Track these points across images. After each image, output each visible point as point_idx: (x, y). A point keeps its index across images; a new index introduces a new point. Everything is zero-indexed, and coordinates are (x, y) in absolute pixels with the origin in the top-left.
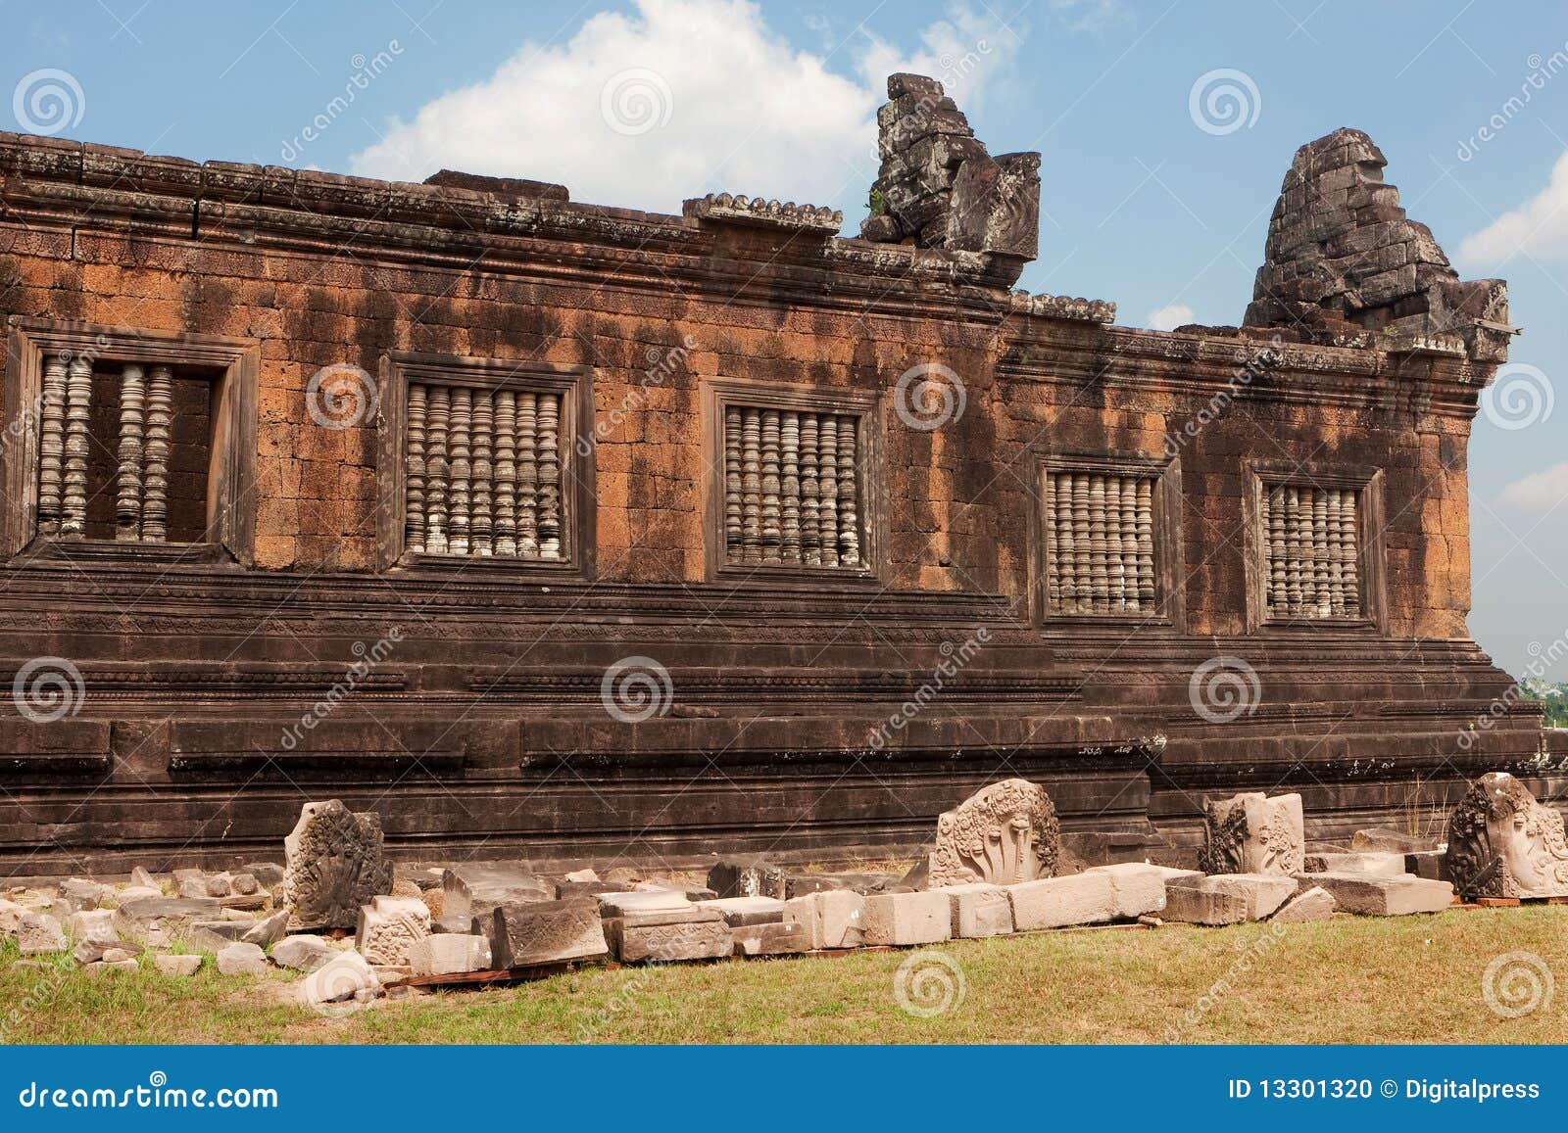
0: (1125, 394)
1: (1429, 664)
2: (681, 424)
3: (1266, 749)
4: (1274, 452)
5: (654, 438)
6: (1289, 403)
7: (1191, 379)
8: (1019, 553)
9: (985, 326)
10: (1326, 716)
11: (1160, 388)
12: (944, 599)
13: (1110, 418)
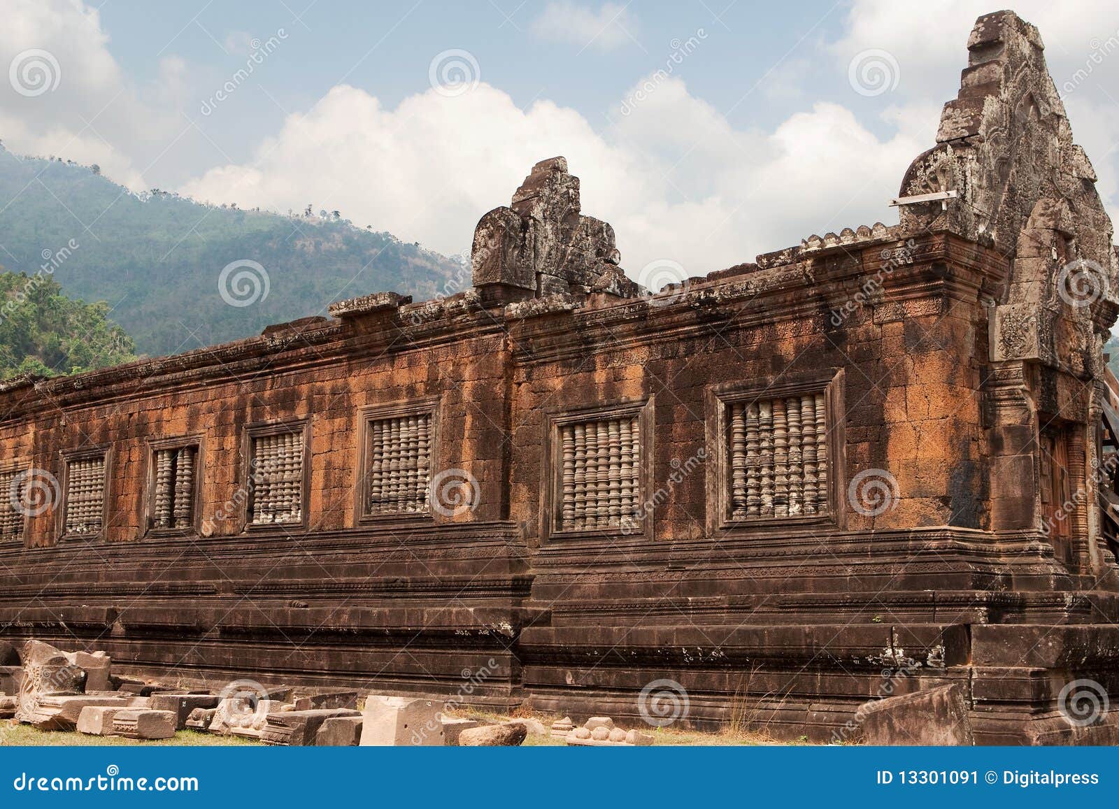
0: (610, 355)
1: (876, 556)
2: (347, 437)
3: (603, 635)
4: (736, 373)
5: (336, 447)
6: (746, 329)
7: (656, 331)
8: (534, 490)
9: (495, 335)
10: (723, 608)
11: (635, 344)
12: (465, 528)
13: (600, 377)
